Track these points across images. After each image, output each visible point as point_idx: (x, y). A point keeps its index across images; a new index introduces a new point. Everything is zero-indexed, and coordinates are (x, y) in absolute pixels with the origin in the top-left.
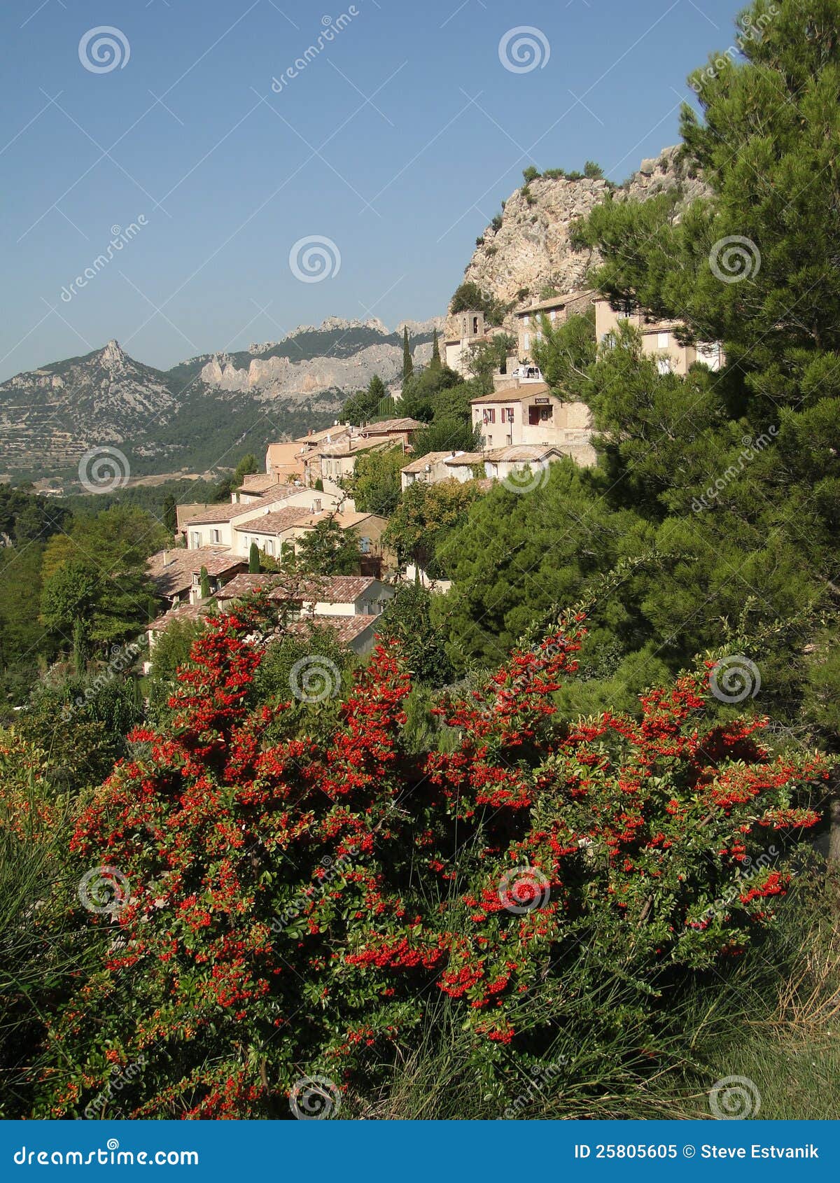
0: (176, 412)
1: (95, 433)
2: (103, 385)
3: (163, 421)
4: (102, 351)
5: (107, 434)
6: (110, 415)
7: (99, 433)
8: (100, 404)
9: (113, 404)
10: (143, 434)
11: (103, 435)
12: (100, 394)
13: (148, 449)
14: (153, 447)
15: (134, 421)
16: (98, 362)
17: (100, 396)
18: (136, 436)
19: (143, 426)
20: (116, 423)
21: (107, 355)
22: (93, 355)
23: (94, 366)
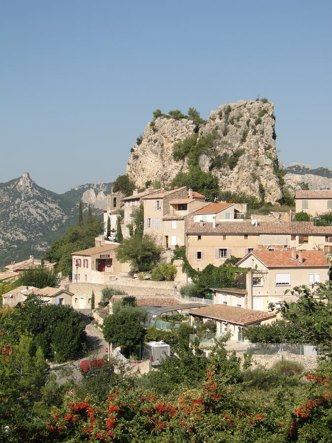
0: (64, 222)
1: (9, 234)
2: (16, 202)
3: (54, 228)
4: (18, 180)
5: (17, 235)
6: (20, 222)
7: (11, 234)
8: (13, 215)
9: (22, 215)
10: (40, 236)
11: (14, 236)
12: (14, 208)
13: (42, 247)
14: (45, 246)
15: (35, 227)
16: (15, 186)
17: (14, 209)
18: (35, 237)
19: (41, 231)
20: (23, 228)
21: (21, 183)
22: (12, 182)
23: (12, 190)
